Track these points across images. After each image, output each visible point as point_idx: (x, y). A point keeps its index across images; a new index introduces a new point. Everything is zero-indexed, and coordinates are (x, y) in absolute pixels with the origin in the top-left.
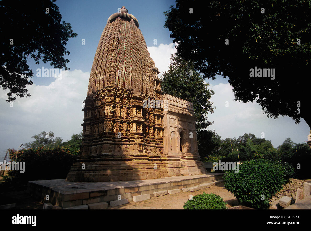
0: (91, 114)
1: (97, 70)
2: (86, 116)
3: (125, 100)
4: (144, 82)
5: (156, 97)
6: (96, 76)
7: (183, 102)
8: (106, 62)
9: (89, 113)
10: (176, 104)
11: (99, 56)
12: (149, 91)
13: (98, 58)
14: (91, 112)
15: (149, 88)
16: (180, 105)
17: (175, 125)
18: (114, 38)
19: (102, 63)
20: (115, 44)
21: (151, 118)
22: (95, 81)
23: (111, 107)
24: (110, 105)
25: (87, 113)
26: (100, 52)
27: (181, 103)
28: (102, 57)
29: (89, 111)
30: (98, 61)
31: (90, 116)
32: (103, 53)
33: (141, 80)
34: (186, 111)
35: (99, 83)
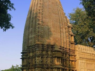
0: (27, 62)
1: (29, 30)
2: (23, 64)
3: (49, 53)
4: (62, 38)
5: (71, 47)
6: (29, 35)
7: (91, 49)
8: (35, 25)
9: (25, 61)
10: (85, 51)
11: (30, 20)
12: (66, 44)
13: (30, 22)
14: (27, 61)
15: (66, 41)
16: (89, 52)
17: (85, 67)
18: (40, 7)
19: (32, 26)
20: (41, 12)
21: (67, 63)
22: (28, 39)
23: (40, 58)
24: (39, 57)
25: (24, 61)
26: (30, 17)
27: (89, 50)
28: (32, 21)
29: (25, 60)
30: (29, 24)
31: (26, 63)
32: (33, 18)
33: (60, 37)
34: (93, 56)
35: (31, 40)
